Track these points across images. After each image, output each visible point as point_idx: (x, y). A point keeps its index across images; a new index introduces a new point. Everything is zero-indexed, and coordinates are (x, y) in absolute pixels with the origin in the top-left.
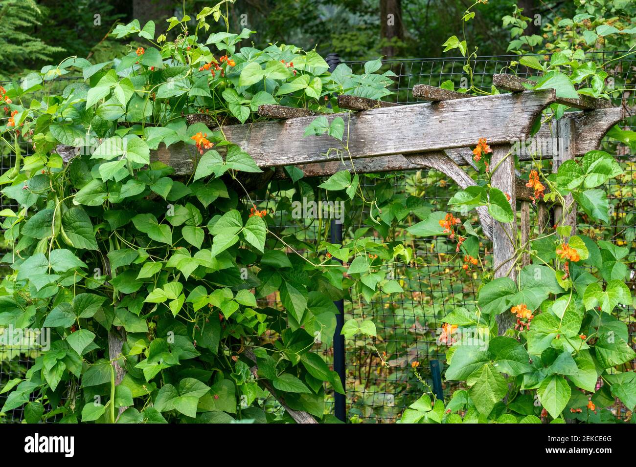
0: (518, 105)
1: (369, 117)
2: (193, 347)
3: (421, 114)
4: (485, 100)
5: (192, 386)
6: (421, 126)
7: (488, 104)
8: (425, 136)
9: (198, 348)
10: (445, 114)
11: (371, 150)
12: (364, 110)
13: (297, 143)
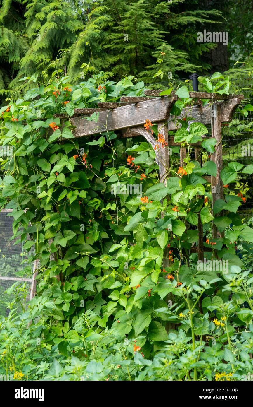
0: (163, 103)
1: (116, 111)
2: (68, 216)
3: (132, 109)
4: (152, 101)
5: (69, 233)
6: (132, 115)
7: (153, 103)
8: (134, 119)
9: (70, 217)
10: (140, 109)
11: (117, 126)
12: (114, 108)
13: (94, 125)
